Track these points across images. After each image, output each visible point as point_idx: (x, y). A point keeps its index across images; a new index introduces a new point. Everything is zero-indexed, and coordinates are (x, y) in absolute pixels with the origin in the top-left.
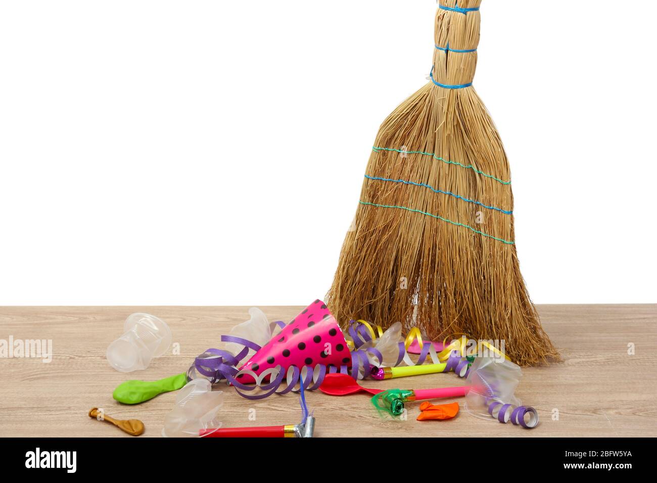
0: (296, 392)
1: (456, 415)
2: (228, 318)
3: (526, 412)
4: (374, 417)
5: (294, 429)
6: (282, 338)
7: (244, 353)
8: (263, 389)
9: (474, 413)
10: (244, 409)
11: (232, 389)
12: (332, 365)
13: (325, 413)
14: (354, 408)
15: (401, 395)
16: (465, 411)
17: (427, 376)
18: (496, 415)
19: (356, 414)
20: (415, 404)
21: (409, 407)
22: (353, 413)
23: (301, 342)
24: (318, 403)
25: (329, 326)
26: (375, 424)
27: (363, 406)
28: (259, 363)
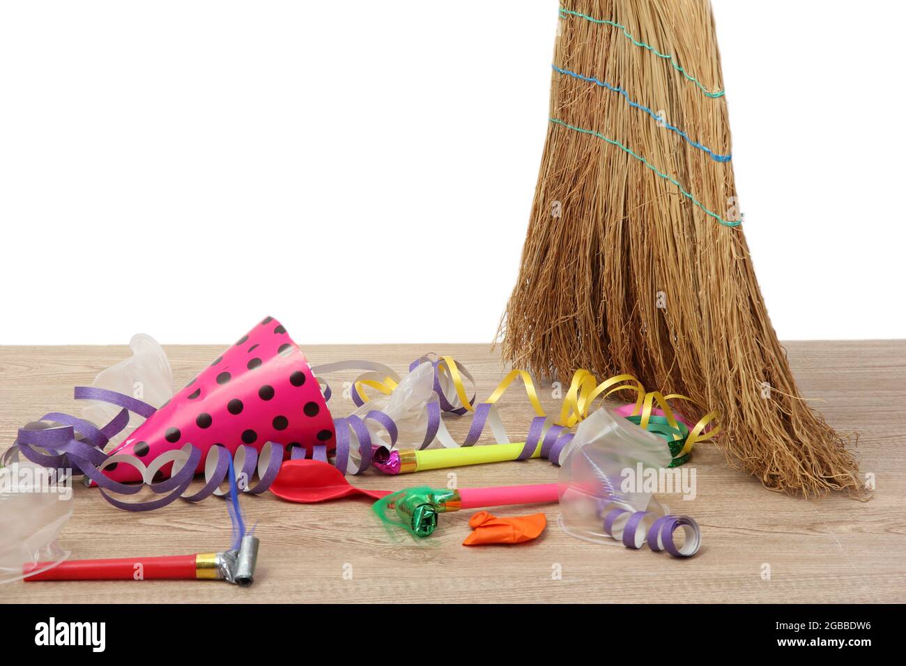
0: (222, 498)
1: (539, 536)
2: (92, 367)
3: (676, 525)
4: (377, 541)
5: (216, 560)
6: (196, 393)
7: (119, 423)
8: (156, 490)
9: (577, 532)
10: (118, 528)
11: (95, 493)
12: (298, 445)
13: (280, 534)
14: (337, 525)
15: (432, 496)
16: (557, 529)
17: (484, 467)
18: (620, 536)
19: (342, 536)
20: (461, 518)
21: (449, 522)
22: (336, 533)
23: (235, 398)
24: (266, 516)
25: (291, 366)
26: (380, 553)
27: (359, 521)
28: (150, 441)
